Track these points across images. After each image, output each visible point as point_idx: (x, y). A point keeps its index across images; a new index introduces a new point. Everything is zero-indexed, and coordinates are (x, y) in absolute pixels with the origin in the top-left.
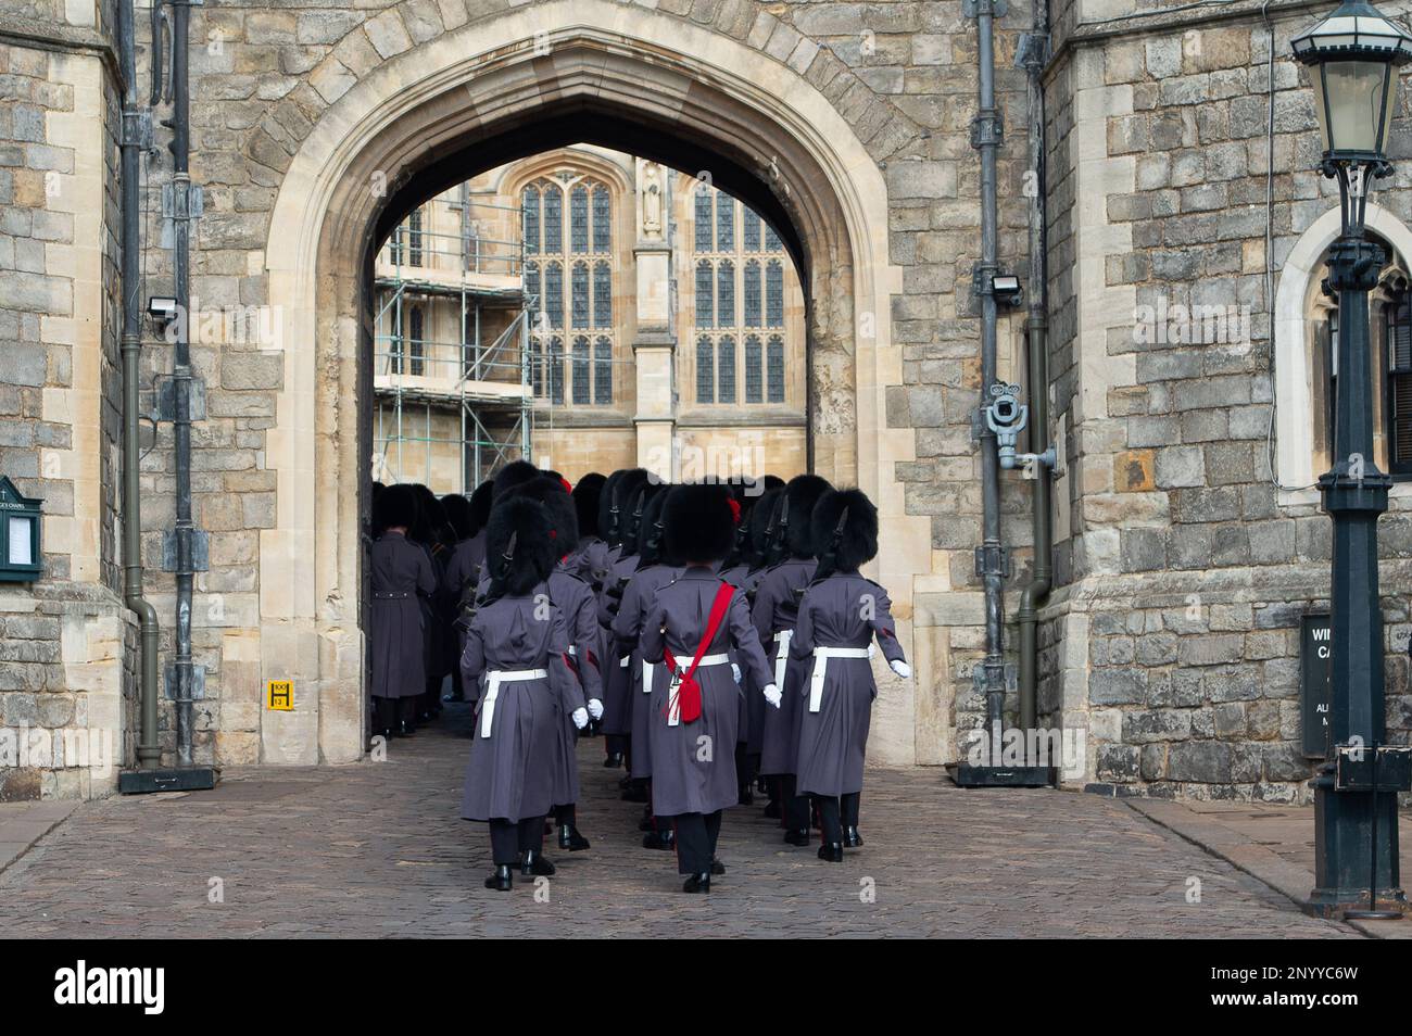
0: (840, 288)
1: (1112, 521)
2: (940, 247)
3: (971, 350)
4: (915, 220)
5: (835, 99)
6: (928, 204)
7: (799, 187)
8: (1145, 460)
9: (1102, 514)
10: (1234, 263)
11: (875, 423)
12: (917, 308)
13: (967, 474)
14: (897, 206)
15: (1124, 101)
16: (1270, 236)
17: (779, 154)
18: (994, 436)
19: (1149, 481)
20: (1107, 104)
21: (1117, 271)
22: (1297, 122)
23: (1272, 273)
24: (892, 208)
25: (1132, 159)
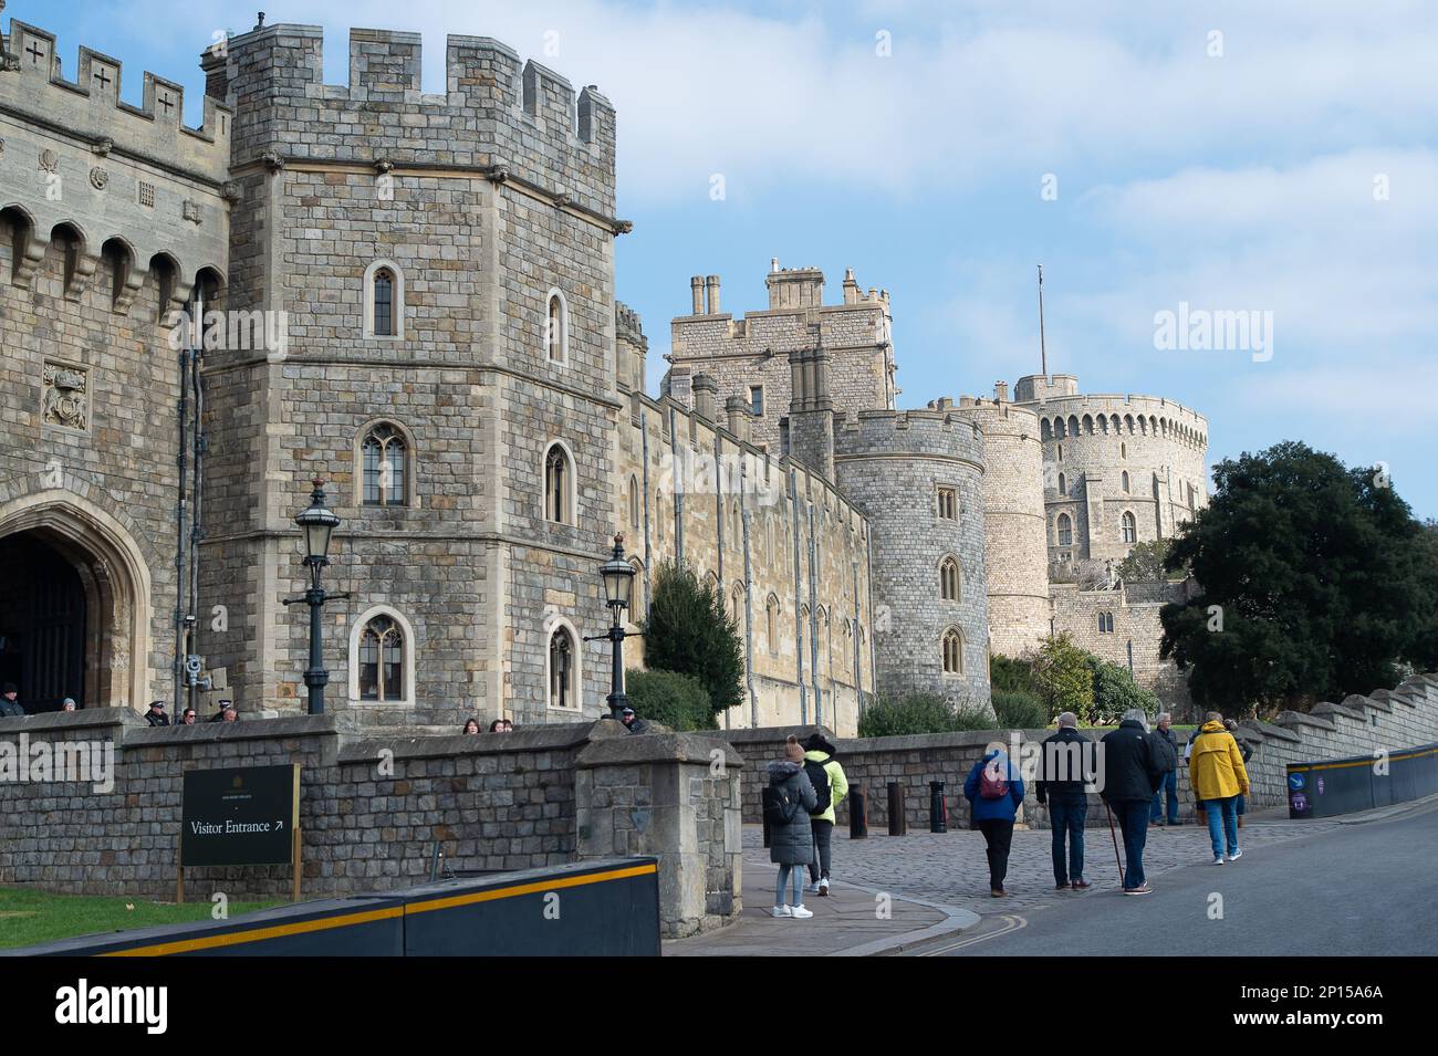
0: (127, 612)
1: (276, 708)
2: (166, 602)
3: (172, 641)
4: (159, 590)
5: (137, 541)
6: (162, 585)
7: (113, 573)
8: (292, 687)
9: (271, 705)
10: (333, 621)
11: (144, 665)
12: (158, 624)
13: (169, 687)
14: (153, 585)
15: (286, 560)
16: (348, 613)
17: (108, 558)
18: (188, 674)
19: (292, 694)
20: (279, 560)
21: (281, 620)
22: (361, 576)
23: (348, 626)
24: (152, 585)
25: (289, 581)
